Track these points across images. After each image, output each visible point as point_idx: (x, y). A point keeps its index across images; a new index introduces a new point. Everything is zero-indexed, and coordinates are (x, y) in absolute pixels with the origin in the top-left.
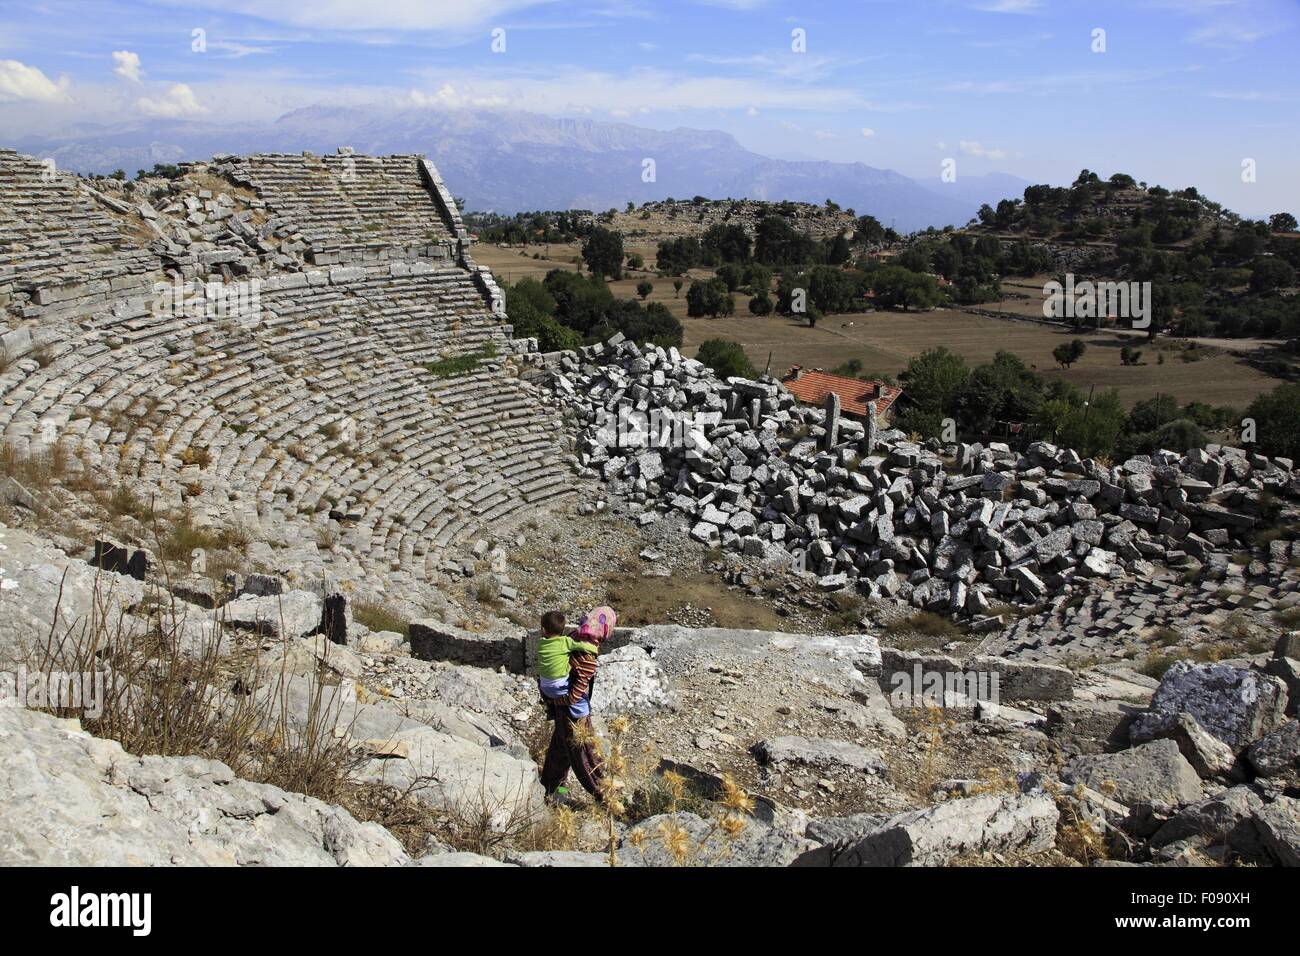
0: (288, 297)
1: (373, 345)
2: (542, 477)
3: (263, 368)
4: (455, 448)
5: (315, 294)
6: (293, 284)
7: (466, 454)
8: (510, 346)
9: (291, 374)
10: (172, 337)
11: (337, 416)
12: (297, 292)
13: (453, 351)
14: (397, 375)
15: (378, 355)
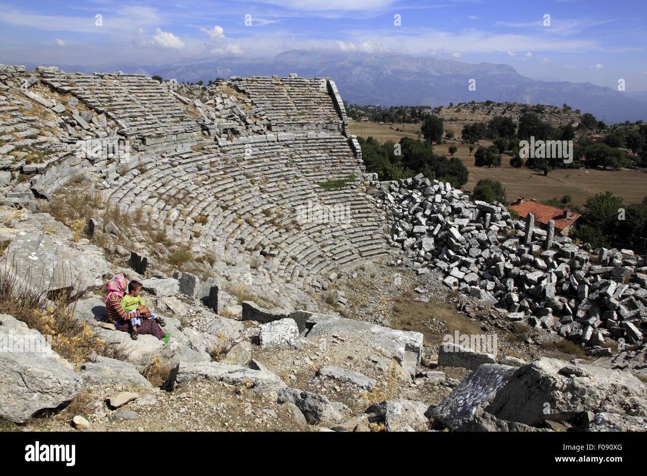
0: (256, 146)
1: (295, 172)
2: (371, 244)
3: (240, 180)
4: (329, 226)
5: (270, 146)
6: (259, 140)
7: (334, 230)
8: (363, 177)
9: (253, 184)
10: (200, 163)
11: (272, 205)
12: (261, 144)
13: (333, 177)
14: (304, 187)
15: (297, 177)
